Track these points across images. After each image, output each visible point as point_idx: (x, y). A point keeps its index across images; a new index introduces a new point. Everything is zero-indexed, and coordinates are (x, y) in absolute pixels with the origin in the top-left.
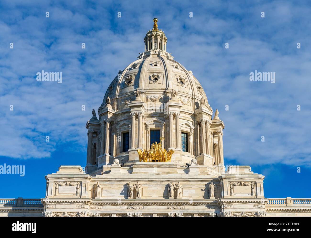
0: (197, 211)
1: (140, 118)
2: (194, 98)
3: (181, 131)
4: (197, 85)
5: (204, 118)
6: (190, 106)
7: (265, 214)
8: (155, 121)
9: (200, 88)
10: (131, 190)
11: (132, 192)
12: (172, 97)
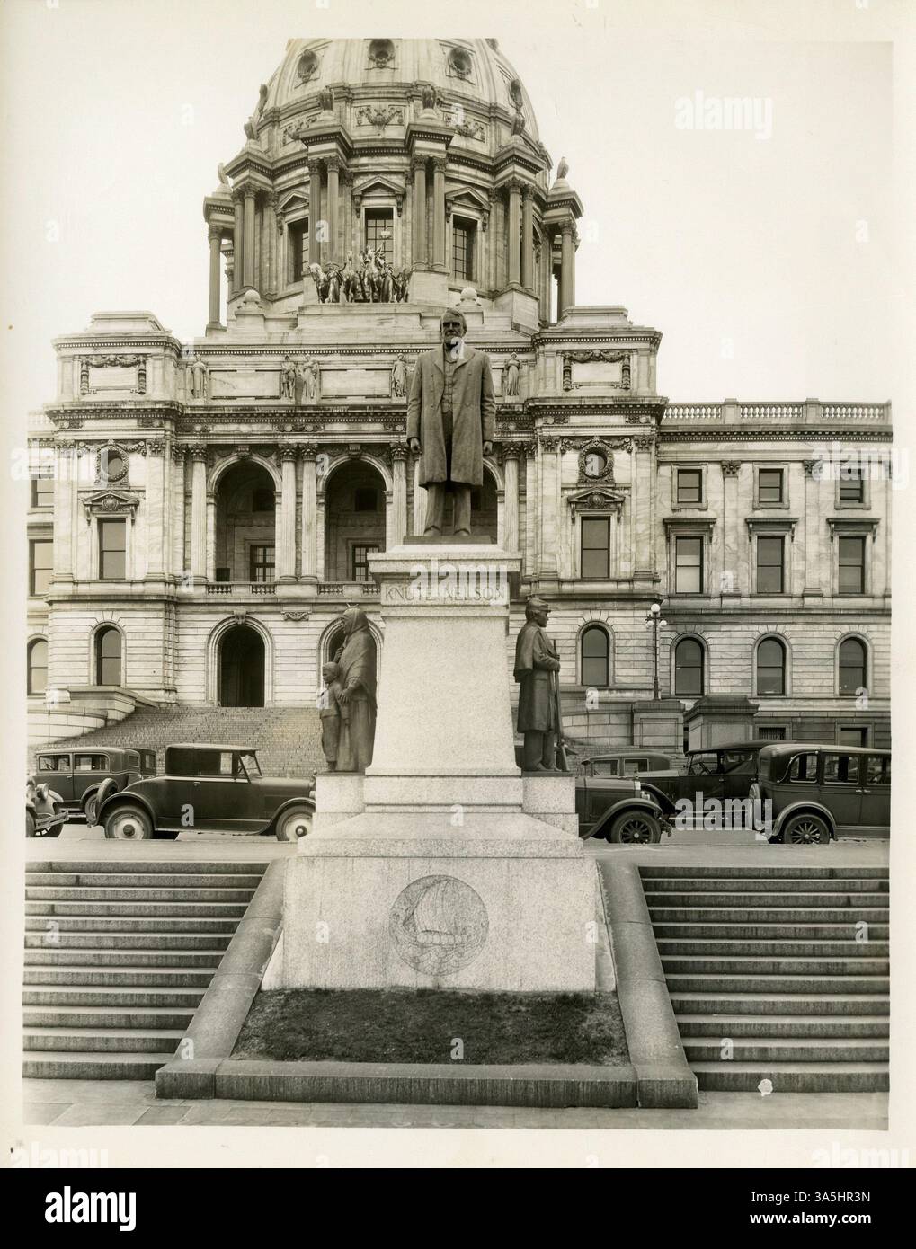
1: (333, 178)
2: (492, 114)
3: (452, 216)
4: (506, 79)
5: (518, 177)
6: (482, 140)
7: (654, 442)
8: (378, 185)
9: (515, 88)
10: (289, 379)
11: (290, 384)
12: (425, 107)
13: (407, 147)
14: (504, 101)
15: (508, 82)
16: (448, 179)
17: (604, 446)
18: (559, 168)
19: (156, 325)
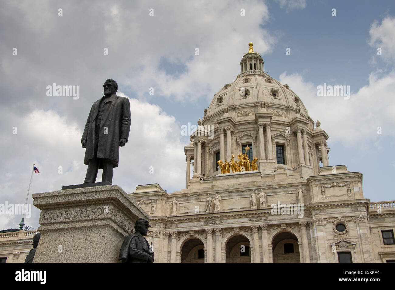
0: (284, 220)
1: (229, 134)
2: (288, 109)
3: (275, 143)
4: (293, 97)
5: (299, 127)
6: (285, 117)
7: (366, 218)
8: (246, 135)
9: (297, 100)
10: (209, 204)
11: (210, 205)
12: (262, 108)
13: (256, 121)
14: (293, 104)
15: (294, 98)
16: (272, 130)
17: (343, 221)
18: (317, 124)
19: (160, 188)
